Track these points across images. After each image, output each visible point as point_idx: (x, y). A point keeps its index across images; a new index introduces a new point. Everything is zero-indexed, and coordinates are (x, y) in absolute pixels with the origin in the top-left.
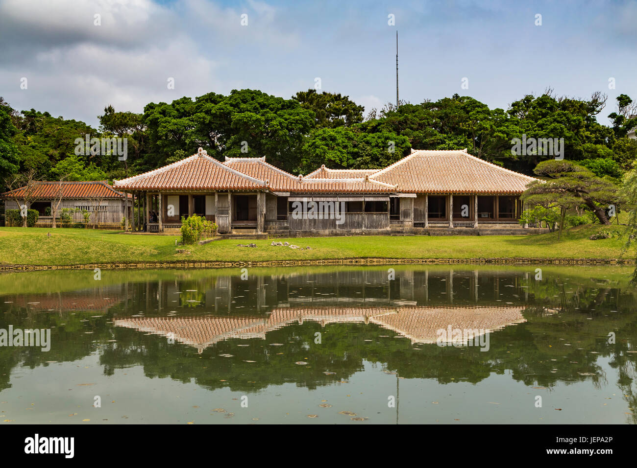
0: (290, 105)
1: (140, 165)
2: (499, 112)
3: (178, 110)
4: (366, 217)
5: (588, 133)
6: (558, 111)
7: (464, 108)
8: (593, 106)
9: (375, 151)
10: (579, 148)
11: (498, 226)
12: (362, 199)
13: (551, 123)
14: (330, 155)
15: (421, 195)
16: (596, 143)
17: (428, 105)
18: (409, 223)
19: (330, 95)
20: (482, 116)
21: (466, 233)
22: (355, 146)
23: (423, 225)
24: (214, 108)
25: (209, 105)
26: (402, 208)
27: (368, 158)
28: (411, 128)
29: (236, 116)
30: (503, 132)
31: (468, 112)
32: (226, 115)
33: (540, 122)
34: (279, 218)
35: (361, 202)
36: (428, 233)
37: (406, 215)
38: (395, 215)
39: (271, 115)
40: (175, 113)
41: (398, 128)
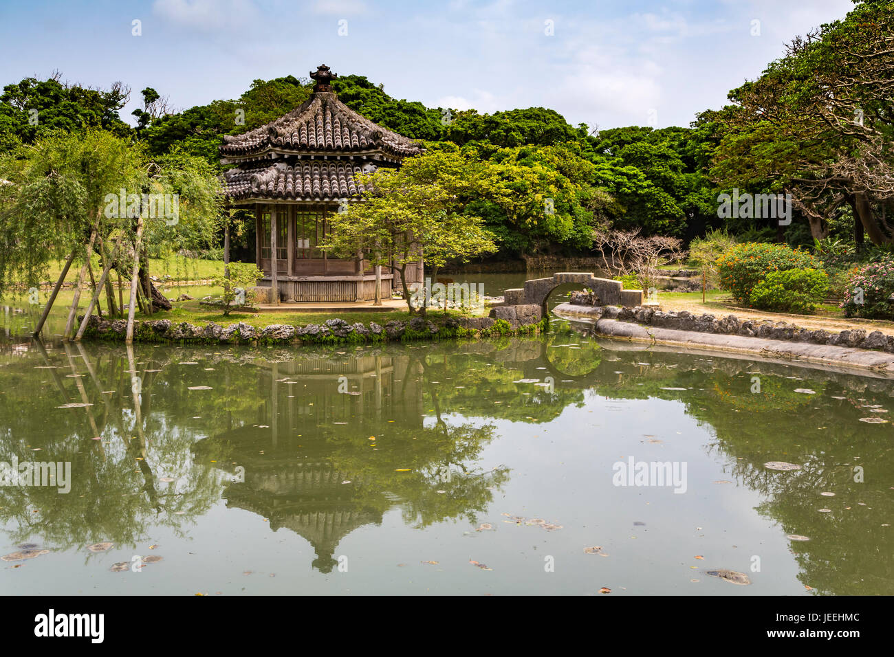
6: (65, 102)
13: (55, 116)
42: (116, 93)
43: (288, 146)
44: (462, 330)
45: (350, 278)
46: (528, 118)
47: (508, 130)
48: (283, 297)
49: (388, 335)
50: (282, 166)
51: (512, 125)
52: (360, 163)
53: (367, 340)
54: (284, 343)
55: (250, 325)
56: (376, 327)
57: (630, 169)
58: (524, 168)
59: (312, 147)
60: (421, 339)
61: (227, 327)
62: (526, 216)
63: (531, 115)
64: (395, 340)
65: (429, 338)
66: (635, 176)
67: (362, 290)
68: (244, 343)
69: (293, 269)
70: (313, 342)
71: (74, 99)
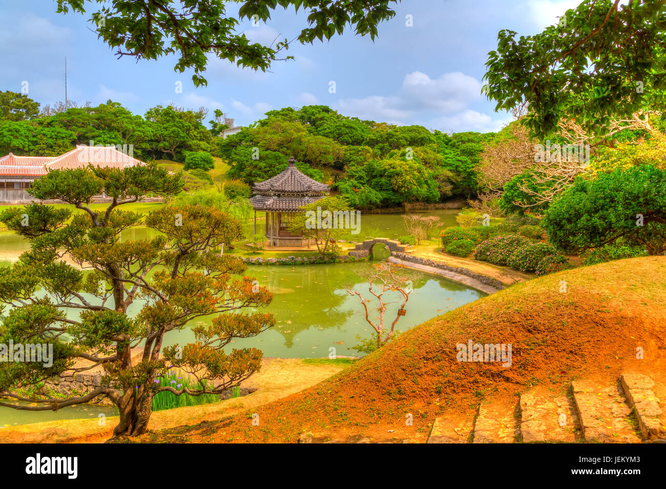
2: (139, 117)
5: (195, 133)
6: (177, 119)
7: (114, 114)
8: (199, 116)
9: (50, 141)
10: (190, 143)
13: (172, 127)
14: (16, 143)
16: (201, 140)
17: (89, 110)
19: (13, 94)
20: (126, 120)
22: (34, 136)
27: (45, 146)
28: (77, 126)
30: (141, 132)
31: (117, 117)
33: (165, 125)
41: (67, 126)
42: (201, 112)
43: (277, 191)
44: (337, 260)
45: (299, 238)
46: (410, 131)
47: (398, 139)
48: (275, 244)
49: (310, 262)
50: (275, 198)
51: (401, 136)
52: (303, 196)
53: (302, 264)
54: (273, 264)
55: (260, 258)
56: (306, 259)
57: (463, 158)
58: (402, 162)
59: (286, 191)
60: (322, 263)
61: (254, 258)
62: (402, 187)
63: (410, 130)
64: (312, 263)
65: (325, 263)
66: (466, 162)
67: (304, 242)
68: (260, 264)
69: (279, 234)
70: (283, 264)
71: (181, 118)
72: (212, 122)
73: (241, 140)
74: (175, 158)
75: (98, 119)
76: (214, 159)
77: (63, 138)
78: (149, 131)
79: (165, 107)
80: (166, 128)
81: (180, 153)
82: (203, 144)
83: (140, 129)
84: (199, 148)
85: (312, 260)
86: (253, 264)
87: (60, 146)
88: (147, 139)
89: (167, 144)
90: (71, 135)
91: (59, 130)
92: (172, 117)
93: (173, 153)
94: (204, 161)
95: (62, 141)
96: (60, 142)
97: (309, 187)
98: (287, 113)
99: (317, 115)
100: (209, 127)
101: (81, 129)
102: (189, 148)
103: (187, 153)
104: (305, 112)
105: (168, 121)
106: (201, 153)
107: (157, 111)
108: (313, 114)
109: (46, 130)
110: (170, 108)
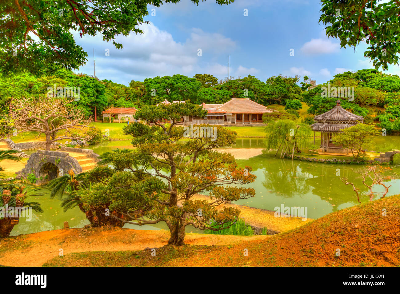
0: (193, 80)
1: (143, 99)
2: (263, 83)
3: (155, 81)
4: (216, 120)
5: (292, 89)
6: (283, 83)
7: (251, 82)
8: (295, 80)
9: (221, 97)
10: (289, 95)
11: (258, 123)
12: (215, 115)
13: (280, 87)
14: (206, 98)
15: (234, 114)
16: (295, 93)
17: (239, 80)
18: (230, 123)
19: (207, 75)
20: (256, 85)
21: (248, 126)
22: (214, 95)
23: (234, 123)
24: (168, 82)
25: (166, 80)
26: (228, 118)
27: (218, 99)
28: (233, 89)
29: (175, 85)
30: (263, 90)
31: (252, 83)
32: (172, 84)
33: (276, 86)
34: (190, 121)
35: (215, 116)
36: (236, 126)
37: (229, 120)
38: (226, 120)
39: (187, 84)
40: (155, 83)
41: (229, 89)
42: (296, 78)
43: (327, 120)
44: (366, 163)
45: (342, 148)
48: (326, 151)
49: (347, 162)
50: (326, 124)
52: (344, 123)
53: (342, 164)
54: (323, 163)
55: (315, 158)
56: (344, 161)
59: (333, 120)
60: (355, 164)
61: (311, 158)
64: (349, 164)
65: (357, 164)
67: (344, 151)
68: (315, 162)
69: (328, 145)
70: (329, 163)
71: (285, 82)
72: (302, 83)
73: (316, 92)
74: (281, 103)
75: (243, 85)
76: (302, 103)
77: (226, 95)
78: (268, 90)
79: (277, 77)
80: (276, 88)
81: (284, 100)
82: (297, 95)
83: (263, 89)
84: (294, 97)
85: (348, 162)
86: (311, 162)
87: (225, 99)
88: (266, 94)
89: (277, 96)
90: (230, 93)
91: (225, 91)
92: (280, 82)
93: (280, 100)
94: (296, 104)
95: (226, 96)
96: (225, 97)
97: (348, 118)
98: (347, 75)
99: (367, 75)
100: (300, 86)
101: (234, 90)
102: (289, 98)
103: (287, 101)
104: (359, 74)
105: (278, 84)
106: (295, 100)
107: (272, 79)
108: (364, 74)
109: (220, 92)
110: (279, 77)
